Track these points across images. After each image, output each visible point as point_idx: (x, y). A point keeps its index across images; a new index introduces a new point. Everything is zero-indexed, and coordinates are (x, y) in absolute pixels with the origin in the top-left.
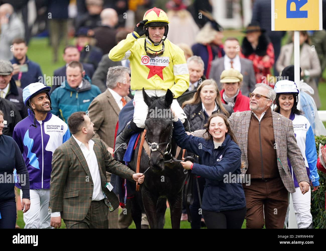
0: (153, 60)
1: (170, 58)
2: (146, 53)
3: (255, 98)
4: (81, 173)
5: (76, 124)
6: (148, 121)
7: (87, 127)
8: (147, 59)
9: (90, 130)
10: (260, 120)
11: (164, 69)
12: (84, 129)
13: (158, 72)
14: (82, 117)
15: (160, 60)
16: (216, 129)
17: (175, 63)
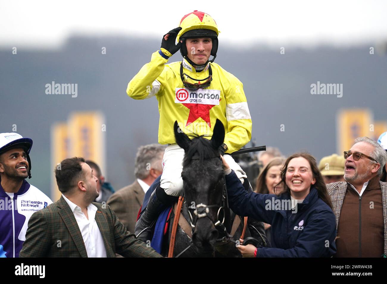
0: (195, 95)
1: (221, 91)
2: (184, 83)
3: (352, 158)
4: (73, 255)
5: (68, 175)
6: (187, 172)
7: (85, 181)
8: (185, 94)
9: (91, 187)
10: (361, 195)
11: (213, 109)
12: (81, 183)
13: (204, 113)
14: (78, 164)
15: (205, 94)
16: (294, 176)
17: (229, 102)
